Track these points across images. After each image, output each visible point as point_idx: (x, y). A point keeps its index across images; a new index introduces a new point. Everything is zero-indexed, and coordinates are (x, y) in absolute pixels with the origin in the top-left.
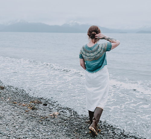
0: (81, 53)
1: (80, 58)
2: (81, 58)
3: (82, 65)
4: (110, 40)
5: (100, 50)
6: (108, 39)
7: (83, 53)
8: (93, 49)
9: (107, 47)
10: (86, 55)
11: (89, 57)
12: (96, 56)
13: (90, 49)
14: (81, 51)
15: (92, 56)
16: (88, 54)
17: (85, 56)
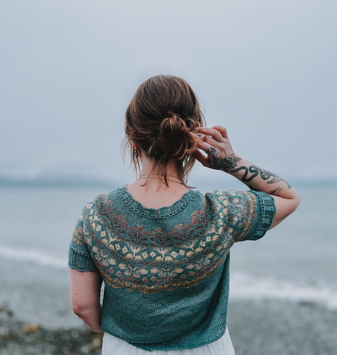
0: (89, 241)
1: (73, 264)
2: (82, 270)
3: (85, 312)
4: (258, 178)
5: (221, 230)
6: (250, 174)
7: (97, 242)
8: (177, 226)
9: (257, 209)
10: (120, 257)
11: (144, 272)
12: (190, 266)
13: (155, 217)
14: (89, 227)
15: (163, 265)
16: (133, 252)
17: (112, 262)
